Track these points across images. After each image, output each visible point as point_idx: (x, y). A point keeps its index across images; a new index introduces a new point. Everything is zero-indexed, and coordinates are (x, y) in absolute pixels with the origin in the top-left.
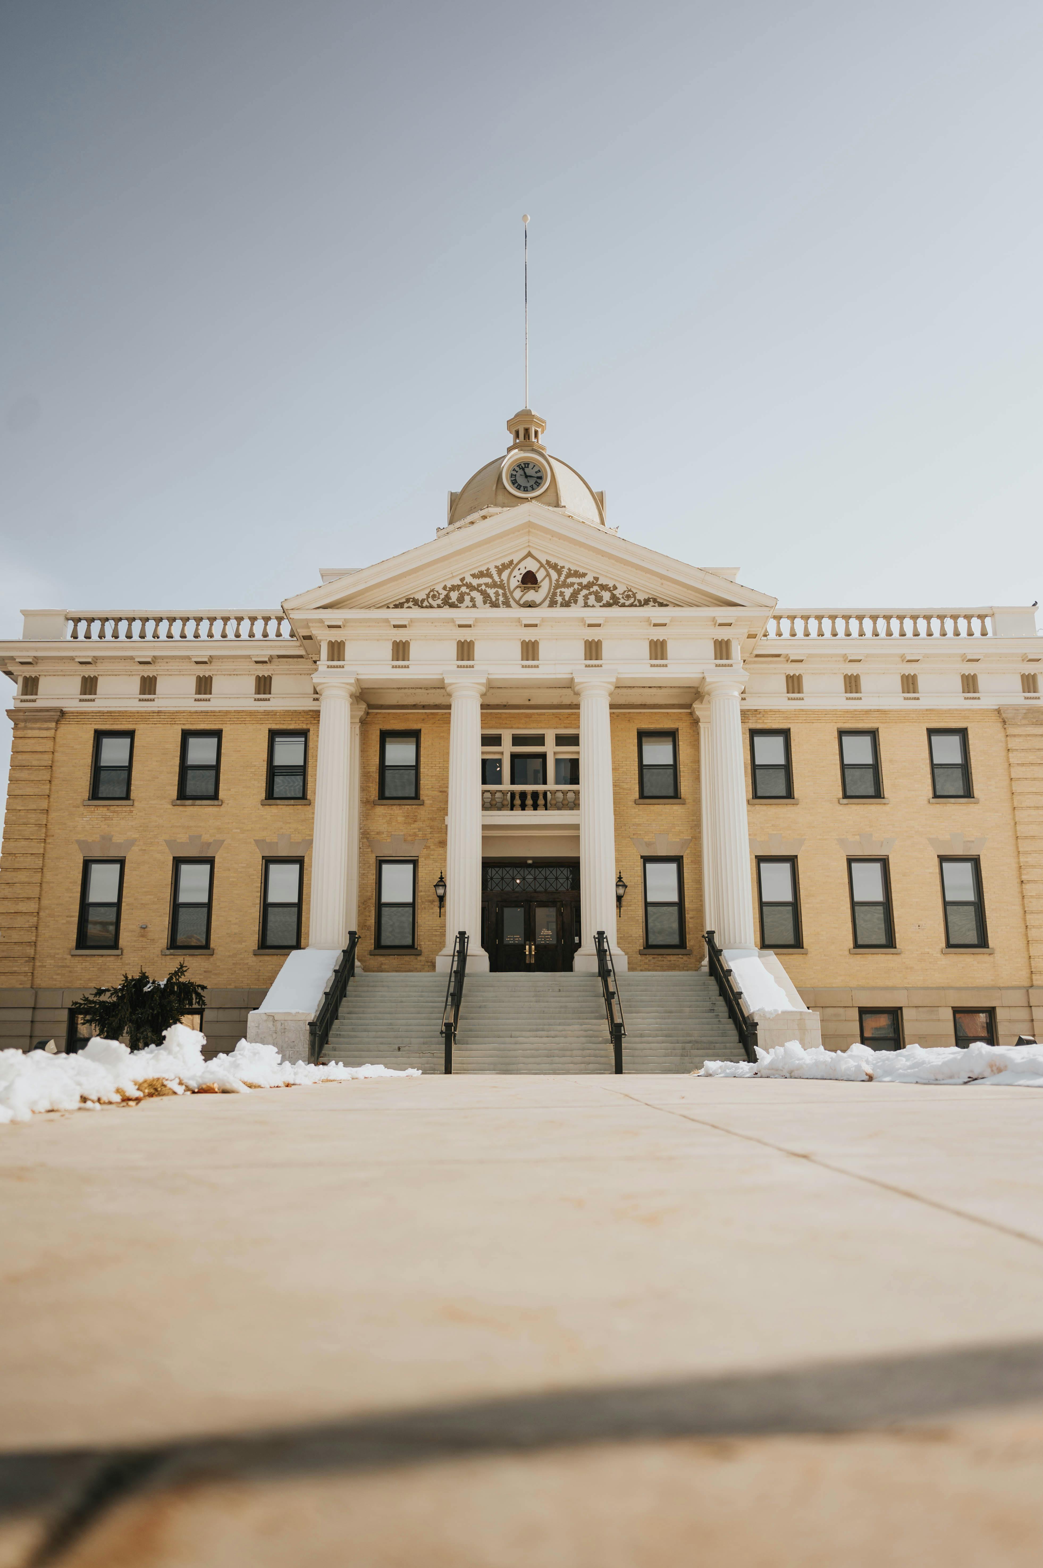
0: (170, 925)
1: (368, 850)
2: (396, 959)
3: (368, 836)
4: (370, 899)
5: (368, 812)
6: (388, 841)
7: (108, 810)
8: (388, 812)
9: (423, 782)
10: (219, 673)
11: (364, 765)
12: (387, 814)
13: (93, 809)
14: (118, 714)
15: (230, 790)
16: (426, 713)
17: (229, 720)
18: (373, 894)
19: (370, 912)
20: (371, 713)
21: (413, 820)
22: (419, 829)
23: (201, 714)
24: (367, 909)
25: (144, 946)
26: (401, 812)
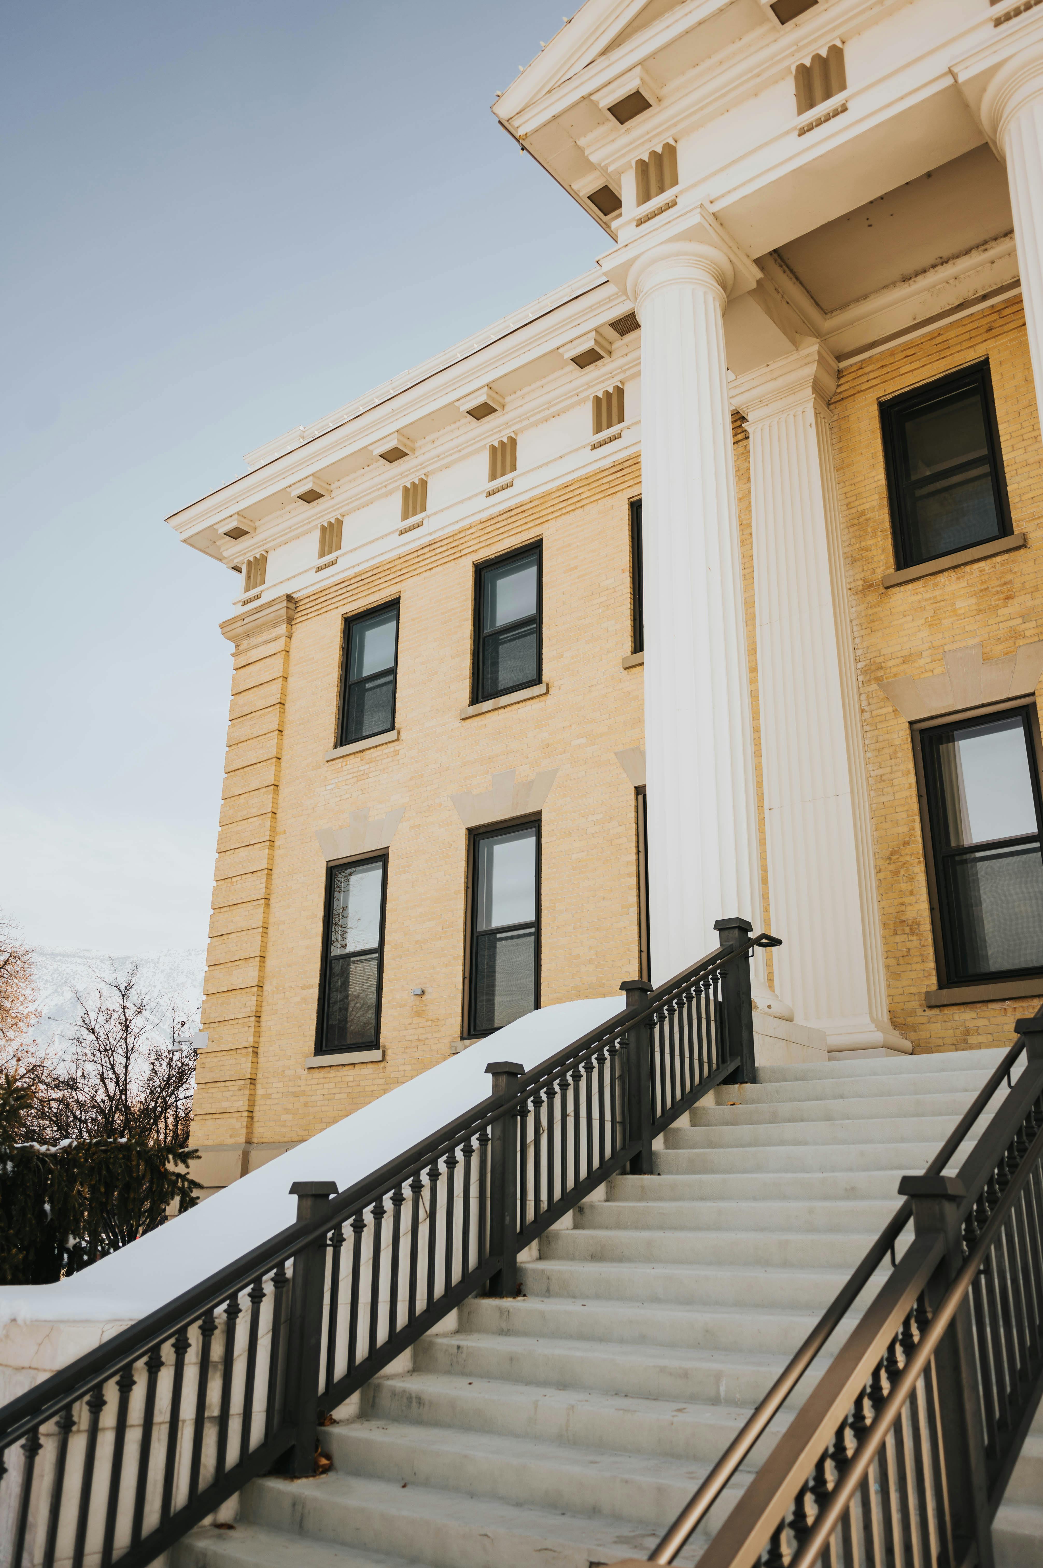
0: (467, 981)
1: (884, 711)
2: (1010, 1012)
3: (880, 673)
4: (906, 843)
5: (870, 612)
6: (936, 672)
7: (362, 760)
8: (928, 596)
9: (1016, 486)
10: (525, 423)
11: (847, 501)
12: (923, 603)
13: (340, 765)
14: (370, 574)
15: (562, 656)
16: (992, 306)
17: (551, 510)
18: (914, 829)
19: (911, 879)
20: (846, 368)
21: (1002, 596)
22: (1023, 617)
23: (500, 519)
24: (902, 872)
25: (421, 1037)
26: (965, 584)
